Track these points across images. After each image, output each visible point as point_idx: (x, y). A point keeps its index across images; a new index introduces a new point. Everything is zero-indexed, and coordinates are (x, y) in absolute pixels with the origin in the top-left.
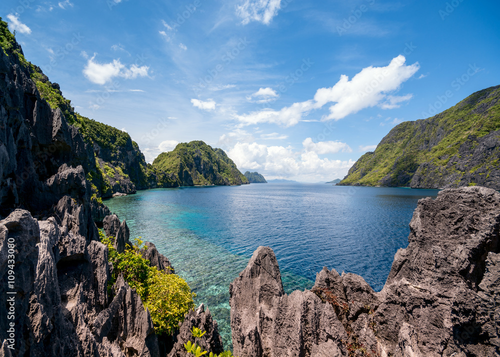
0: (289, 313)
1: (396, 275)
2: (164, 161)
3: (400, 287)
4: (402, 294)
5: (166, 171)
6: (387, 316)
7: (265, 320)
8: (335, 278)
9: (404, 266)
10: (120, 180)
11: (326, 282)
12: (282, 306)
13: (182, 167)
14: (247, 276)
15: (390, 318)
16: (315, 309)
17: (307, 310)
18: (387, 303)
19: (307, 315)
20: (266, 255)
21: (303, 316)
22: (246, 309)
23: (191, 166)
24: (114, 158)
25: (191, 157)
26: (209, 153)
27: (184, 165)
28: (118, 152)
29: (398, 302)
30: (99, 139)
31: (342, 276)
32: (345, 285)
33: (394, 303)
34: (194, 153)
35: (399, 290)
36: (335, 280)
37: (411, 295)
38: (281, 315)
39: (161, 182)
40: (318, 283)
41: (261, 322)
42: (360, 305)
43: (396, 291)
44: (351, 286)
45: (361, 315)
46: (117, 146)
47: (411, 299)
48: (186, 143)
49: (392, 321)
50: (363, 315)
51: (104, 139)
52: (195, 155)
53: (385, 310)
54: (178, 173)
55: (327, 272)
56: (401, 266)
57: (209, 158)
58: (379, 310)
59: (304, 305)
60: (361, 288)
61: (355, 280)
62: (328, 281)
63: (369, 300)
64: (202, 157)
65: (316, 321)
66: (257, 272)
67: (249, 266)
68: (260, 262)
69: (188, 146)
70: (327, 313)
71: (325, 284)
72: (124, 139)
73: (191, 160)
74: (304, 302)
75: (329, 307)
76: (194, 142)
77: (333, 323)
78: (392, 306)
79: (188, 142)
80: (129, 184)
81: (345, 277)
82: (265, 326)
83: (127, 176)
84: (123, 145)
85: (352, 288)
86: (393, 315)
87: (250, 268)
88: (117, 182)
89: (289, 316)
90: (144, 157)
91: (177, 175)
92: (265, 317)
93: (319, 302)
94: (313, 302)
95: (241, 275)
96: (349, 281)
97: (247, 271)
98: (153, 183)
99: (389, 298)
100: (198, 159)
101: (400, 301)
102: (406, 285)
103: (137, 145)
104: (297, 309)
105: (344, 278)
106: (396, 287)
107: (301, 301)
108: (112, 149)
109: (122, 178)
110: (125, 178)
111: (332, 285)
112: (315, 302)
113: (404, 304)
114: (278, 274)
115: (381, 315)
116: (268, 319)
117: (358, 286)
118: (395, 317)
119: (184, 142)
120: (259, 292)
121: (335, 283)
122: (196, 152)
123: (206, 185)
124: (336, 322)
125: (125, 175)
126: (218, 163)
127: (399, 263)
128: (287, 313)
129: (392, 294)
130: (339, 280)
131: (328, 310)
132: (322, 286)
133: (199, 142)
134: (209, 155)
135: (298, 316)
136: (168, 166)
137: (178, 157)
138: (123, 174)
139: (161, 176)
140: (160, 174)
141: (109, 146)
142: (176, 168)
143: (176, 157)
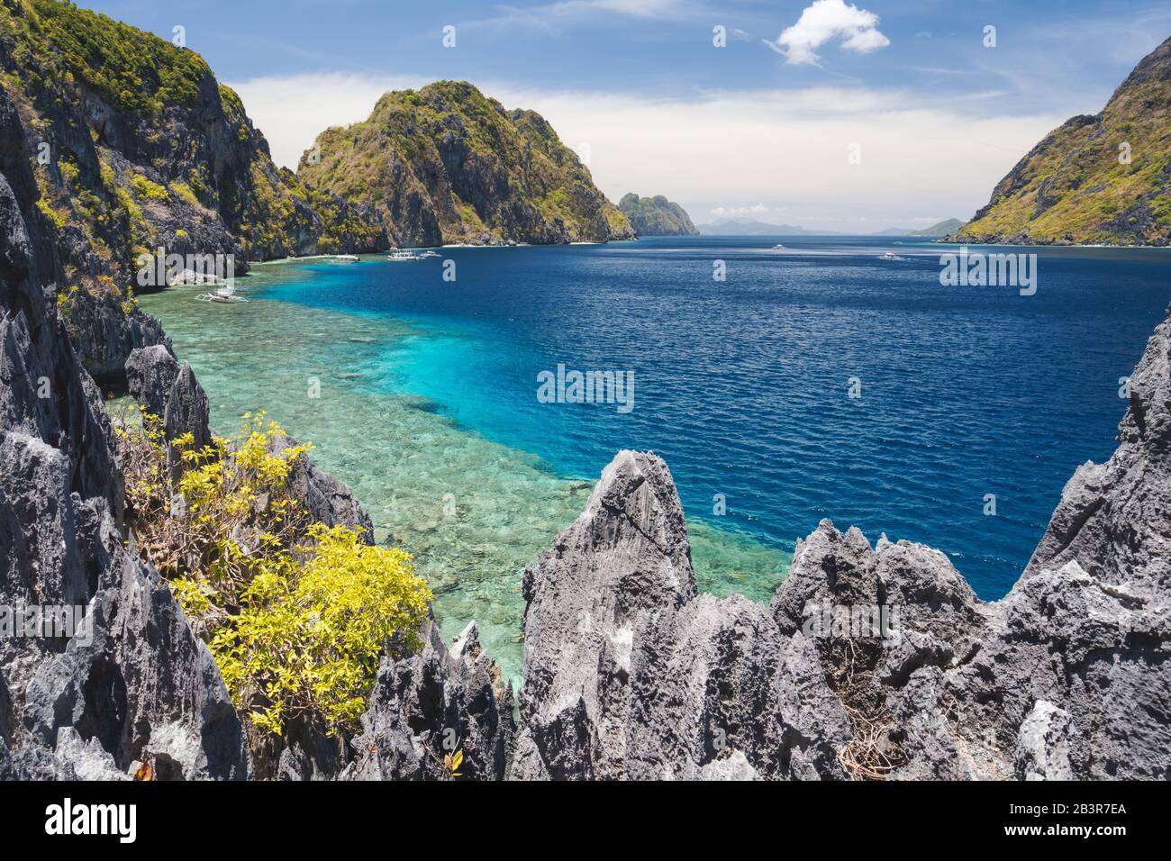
0: (674, 663)
1: (1058, 551)
2: (336, 157)
3: (1056, 589)
4: (1060, 613)
5: (345, 196)
6: (1004, 677)
7: (617, 681)
8: (856, 555)
9: (1091, 521)
10: (190, 228)
11: (824, 567)
12: (657, 642)
14: (578, 547)
15: (1013, 683)
16: (756, 654)
17: (731, 655)
18: (1007, 639)
19: (728, 670)
20: (641, 480)
21: (715, 673)
22: (571, 645)
23: (430, 175)
24: (162, 148)
25: (428, 140)
26: (492, 129)
27: (408, 173)
28: (173, 125)
29: (1042, 637)
30: (99, 78)
31: (878, 549)
32: (884, 578)
33: (1032, 637)
34: (439, 130)
35: (1052, 599)
36: (854, 562)
37: (1086, 614)
38: (653, 669)
39: (331, 234)
40: (798, 570)
41: (603, 686)
42: (922, 639)
43: (1044, 599)
44: (902, 582)
45: (919, 672)
46: (167, 103)
47: (1087, 629)
48: (410, 92)
49: (1017, 691)
50: (925, 672)
51: (119, 78)
52: (446, 135)
53: (1001, 659)
54: (389, 203)
55: (833, 537)
56: (1079, 521)
57: (492, 146)
58: (983, 658)
59: (722, 642)
60: (934, 587)
61: (918, 565)
62: (829, 564)
63: (958, 627)
64: (466, 142)
65: (754, 689)
66: (611, 532)
67: (588, 516)
68: (622, 503)
69: (415, 103)
70: (791, 667)
71: (822, 574)
72: (188, 76)
73: (435, 156)
74: (723, 632)
75: (800, 647)
76: (436, 86)
77: (811, 696)
78: (1022, 648)
79: (417, 88)
80: (222, 241)
81: (888, 553)
82: (617, 697)
83: (213, 213)
84: (190, 100)
85: (905, 589)
86: (1021, 676)
87: (588, 522)
88: (180, 232)
89: (674, 672)
90: (264, 146)
91: (384, 207)
92: (616, 670)
93: (771, 633)
94: (749, 631)
95: (558, 543)
96: (900, 565)
97: (576, 532)
98: (303, 237)
99: (1019, 624)
100: (455, 151)
101: (1052, 631)
102: (1075, 584)
103: (237, 99)
104: (699, 652)
105: (883, 557)
106: (1044, 590)
107: (713, 628)
108: (148, 114)
109: (197, 220)
110: (206, 220)
111: (843, 577)
112: (757, 633)
113: (1060, 644)
114: (679, 542)
115: (985, 673)
116: (623, 676)
117: (927, 583)
118: (1028, 680)
119: (402, 89)
120: (614, 598)
121: (855, 571)
122: (449, 122)
123: (487, 242)
124: (820, 692)
125: (205, 211)
126: (526, 164)
127: (1075, 512)
128: (669, 664)
129: (1030, 611)
130: (868, 563)
131: (799, 655)
132: (810, 581)
133: (457, 86)
134: (494, 136)
135: (701, 674)
136: (353, 178)
137: (383, 145)
138: (198, 206)
139: (330, 213)
140: (327, 204)
141: (138, 106)
142: (380, 184)
143: (377, 143)
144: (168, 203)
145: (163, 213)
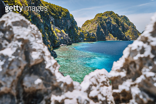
2: (88, 25)
5: (89, 32)
10: (63, 37)
13: (99, 29)
23: (104, 28)
26: (116, 19)
27: (100, 27)
30: (53, 14)
34: (106, 20)
39: (86, 38)
46: (62, 17)
48: (101, 13)
51: (56, 14)
52: (107, 21)
54: (96, 33)
64: (112, 22)
69: (102, 15)
72: (65, 13)
73: (105, 25)
76: (106, 12)
79: (103, 13)
80: (68, 39)
83: (67, 35)
84: (65, 17)
88: (62, 38)
90: (77, 24)
100: (109, 24)
103: (73, 16)
110: (66, 36)
122: (108, 19)
123: (114, 40)
126: (123, 25)
133: (110, 12)
134: (117, 21)
136: (91, 29)
137: (96, 23)
138: (65, 34)
139: (86, 35)
140: (86, 33)
141: (58, 18)
142: (95, 30)
143: (95, 23)
144: (61, 33)
145: (60, 35)
